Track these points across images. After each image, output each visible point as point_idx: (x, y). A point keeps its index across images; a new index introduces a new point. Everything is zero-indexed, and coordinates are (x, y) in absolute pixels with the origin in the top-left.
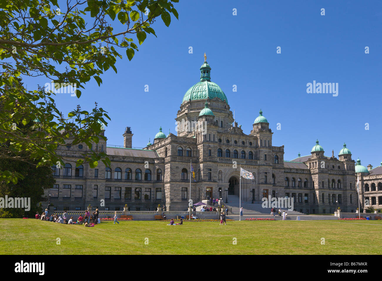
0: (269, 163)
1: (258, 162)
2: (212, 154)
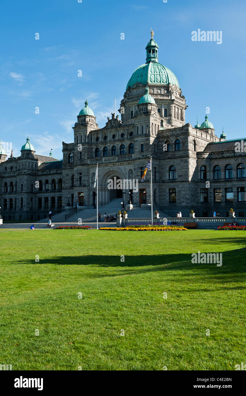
0: (146, 154)
1: (133, 155)
2: (82, 157)
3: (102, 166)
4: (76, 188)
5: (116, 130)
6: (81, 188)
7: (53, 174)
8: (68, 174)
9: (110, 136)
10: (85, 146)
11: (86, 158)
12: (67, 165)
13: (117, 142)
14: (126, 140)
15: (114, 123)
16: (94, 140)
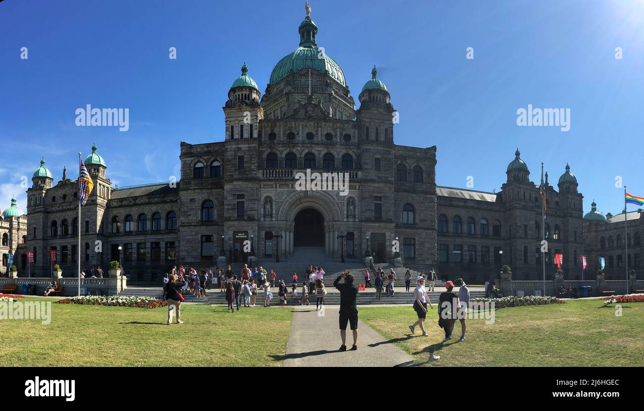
0: (386, 176)
3: (290, 185)
4: (230, 223)
5: (318, 124)
6: (242, 222)
7: (142, 204)
8: (193, 199)
9: (302, 134)
10: (251, 145)
11: (253, 167)
12: (192, 182)
13: (320, 146)
14: (338, 146)
15: (313, 111)
16: (264, 137)
